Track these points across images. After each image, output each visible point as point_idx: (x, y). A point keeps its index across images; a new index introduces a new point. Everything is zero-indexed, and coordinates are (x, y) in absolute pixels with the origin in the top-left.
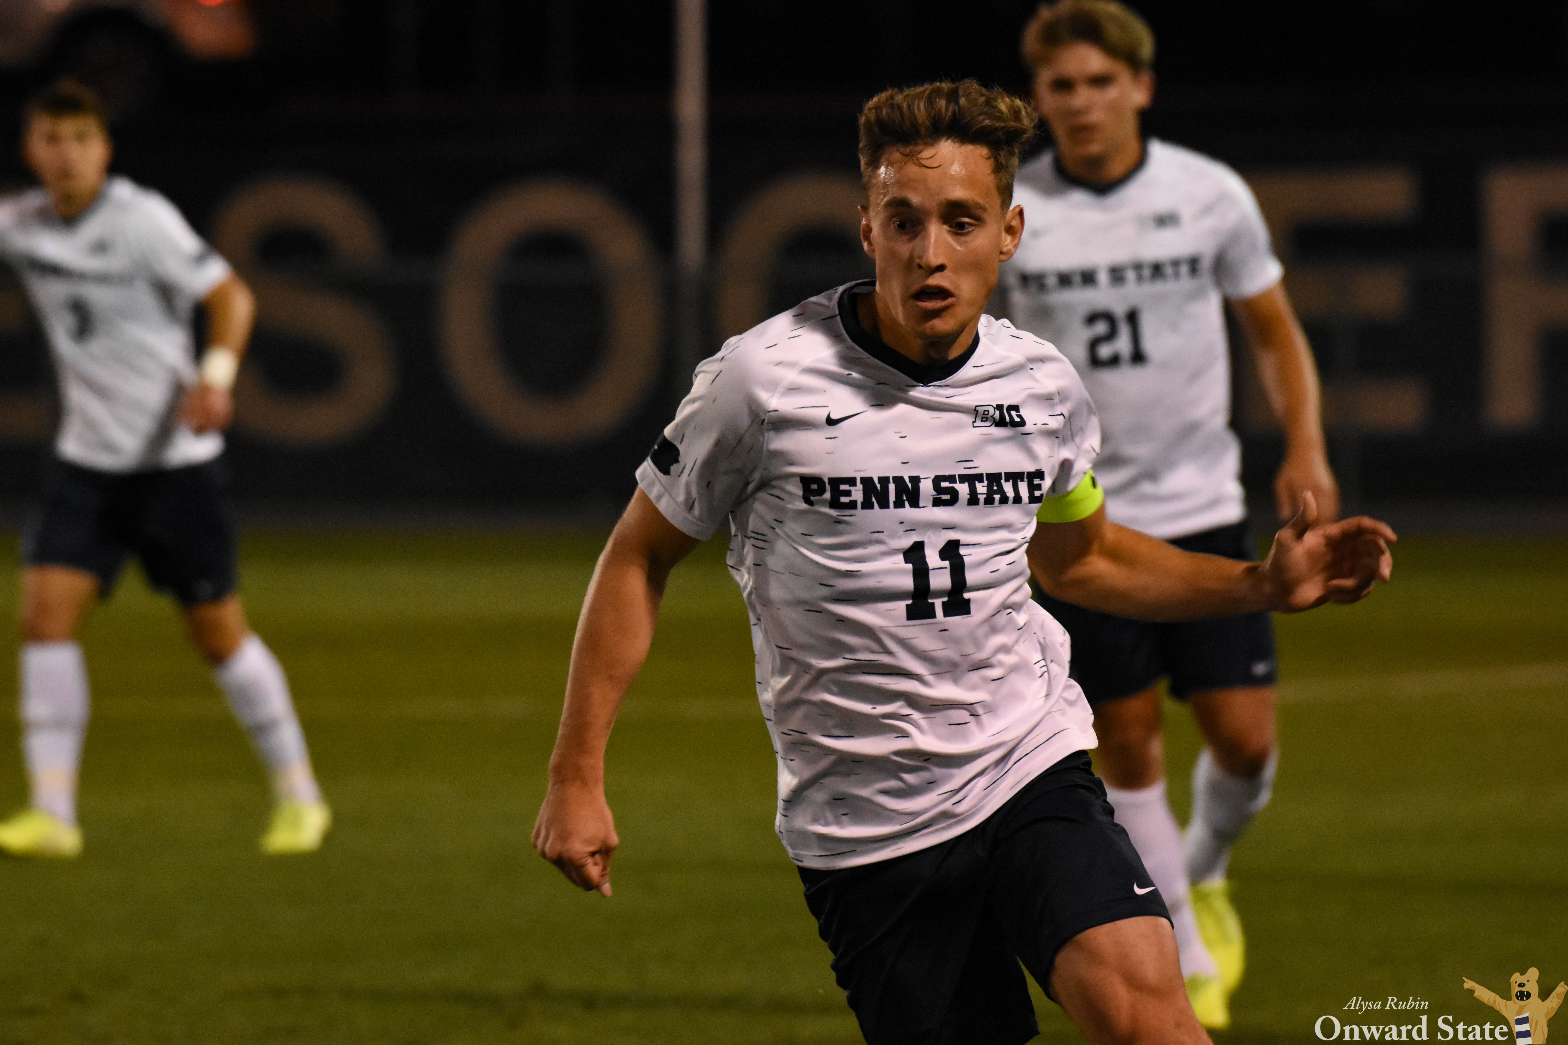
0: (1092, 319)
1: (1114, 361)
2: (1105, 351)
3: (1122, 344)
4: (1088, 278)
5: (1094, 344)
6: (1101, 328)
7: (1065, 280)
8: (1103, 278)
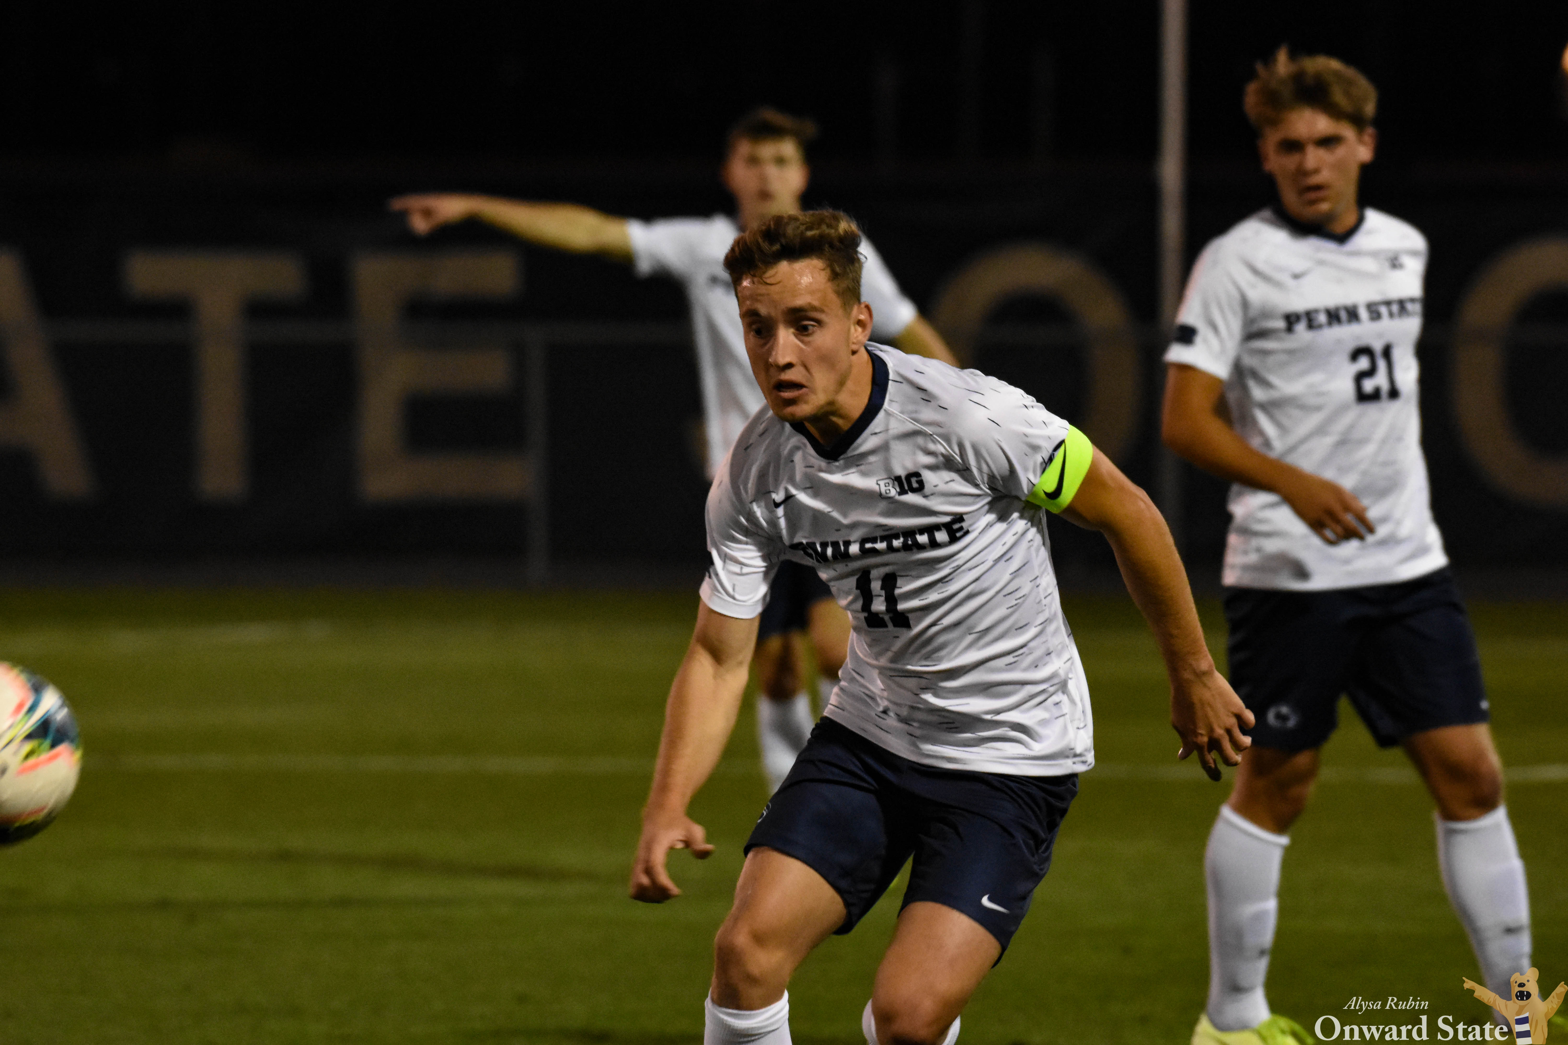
0: (1357, 354)
1: (1375, 396)
2: (1369, 385)
3: (1380, 380)
4: (1353, 314)
5: (1360, 377)
6: (1364, 363)
7: (1333, 316)
8: (1363, 314)
